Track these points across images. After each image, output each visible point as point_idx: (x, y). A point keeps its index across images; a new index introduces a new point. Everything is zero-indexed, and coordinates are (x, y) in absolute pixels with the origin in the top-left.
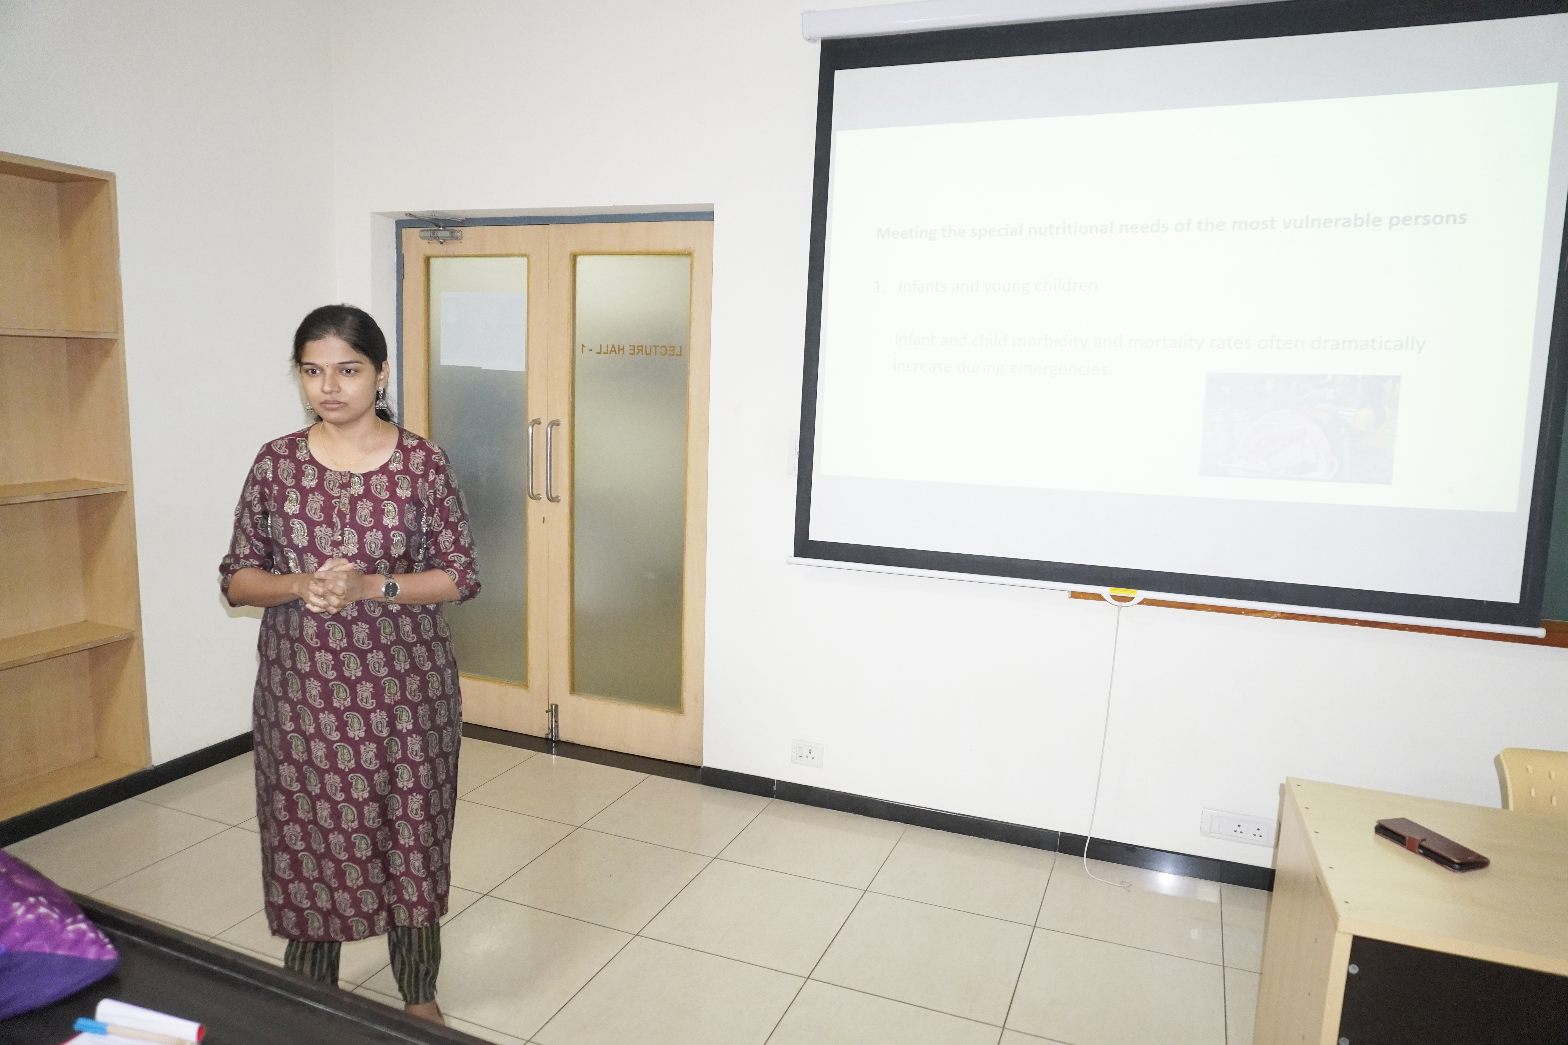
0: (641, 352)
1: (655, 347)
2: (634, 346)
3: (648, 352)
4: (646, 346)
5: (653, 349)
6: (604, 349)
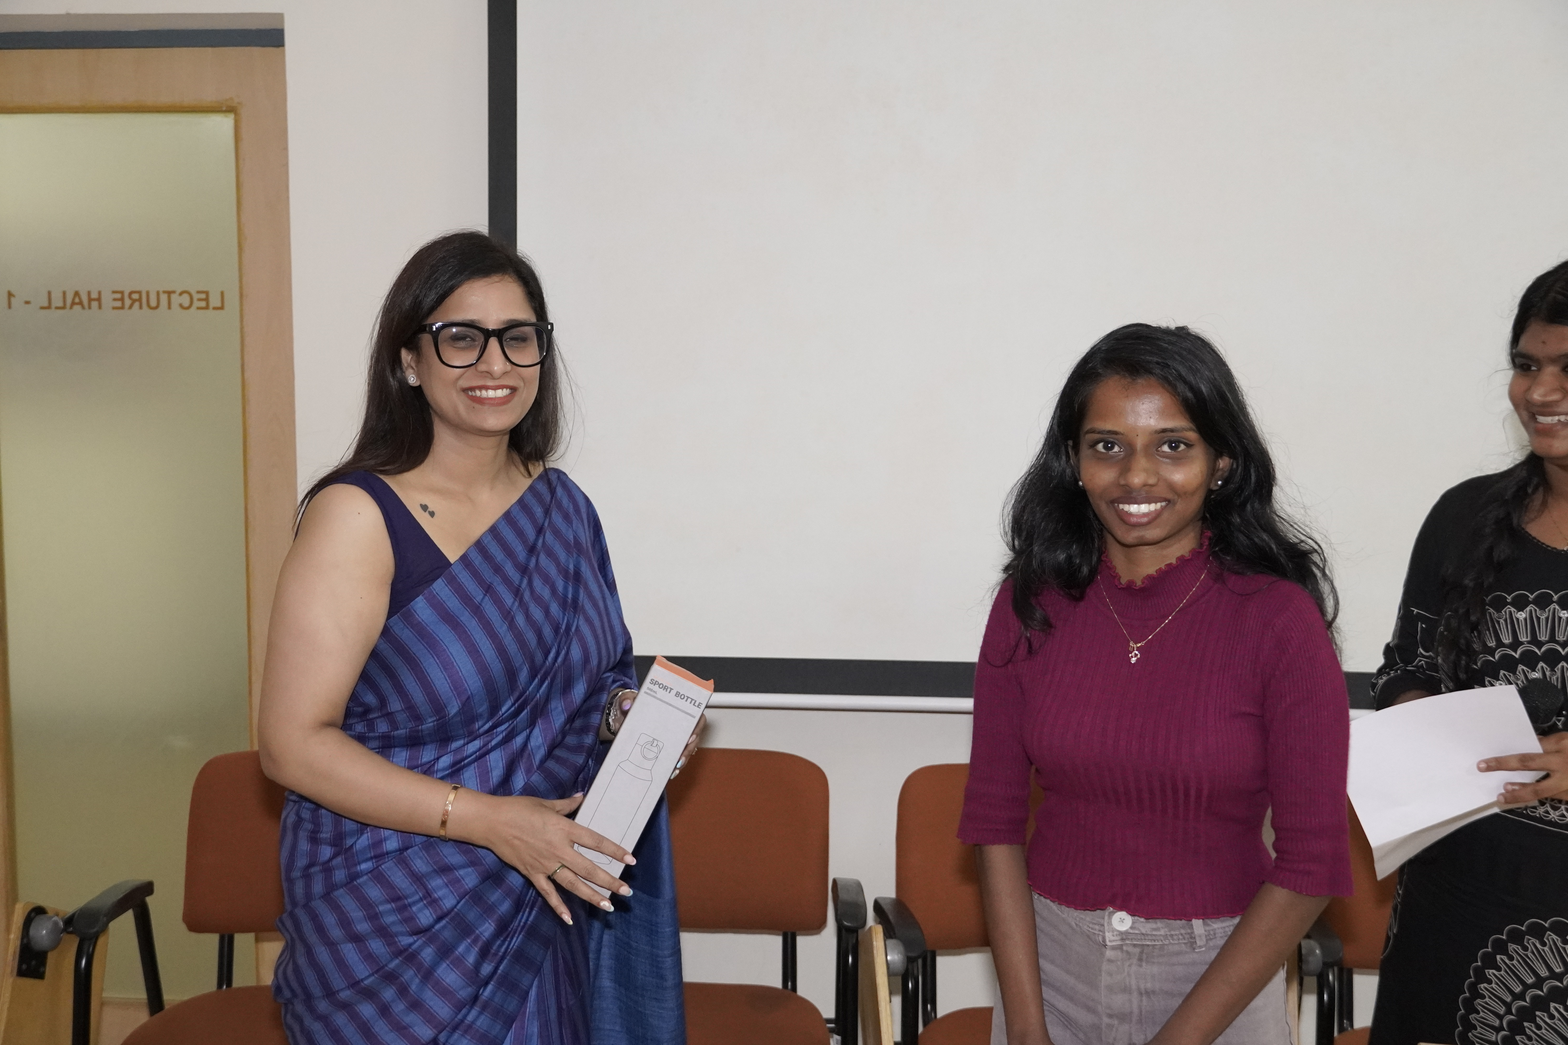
0: (137, 304)
1: (169, 293)
2: (122, 293)
3: (153, 303)
4: (148, 292)
5: (164, 298)
6: (57, 301)
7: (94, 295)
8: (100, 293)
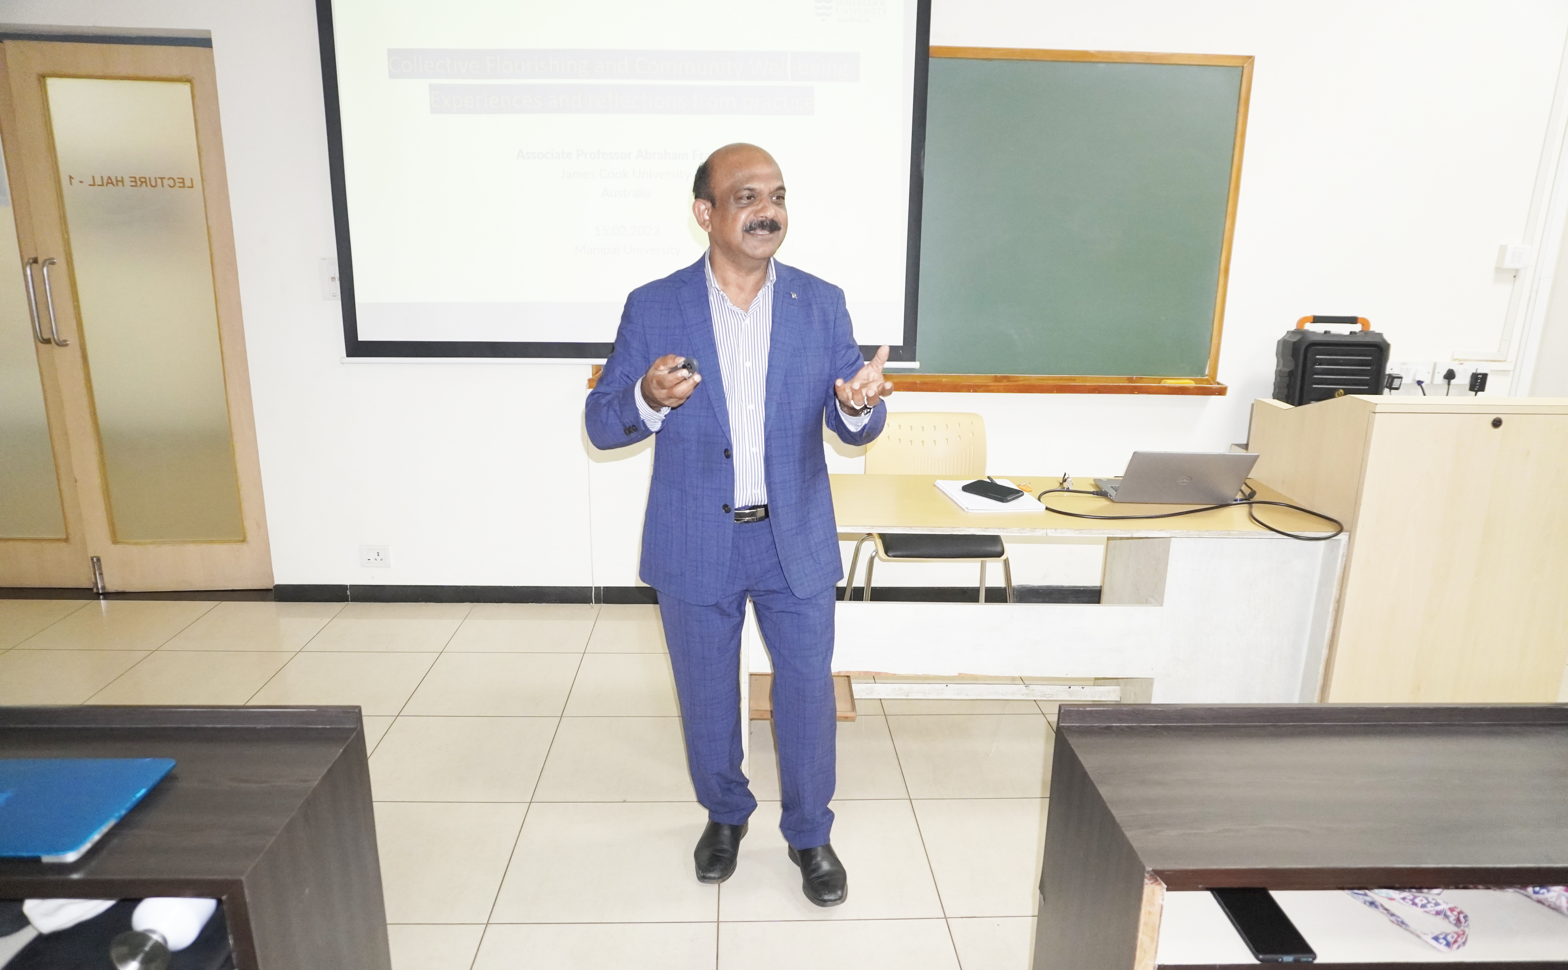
0: (144, 184)
1: (162, 179)
2: (135, 178)
3: (154, 184)
4: (150, 178)
5: (159, 181)
6: (98, 181)
7: (119, 179)
8: (122, 178)
